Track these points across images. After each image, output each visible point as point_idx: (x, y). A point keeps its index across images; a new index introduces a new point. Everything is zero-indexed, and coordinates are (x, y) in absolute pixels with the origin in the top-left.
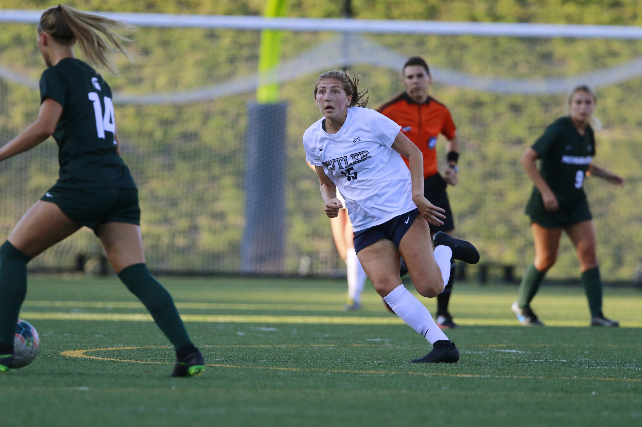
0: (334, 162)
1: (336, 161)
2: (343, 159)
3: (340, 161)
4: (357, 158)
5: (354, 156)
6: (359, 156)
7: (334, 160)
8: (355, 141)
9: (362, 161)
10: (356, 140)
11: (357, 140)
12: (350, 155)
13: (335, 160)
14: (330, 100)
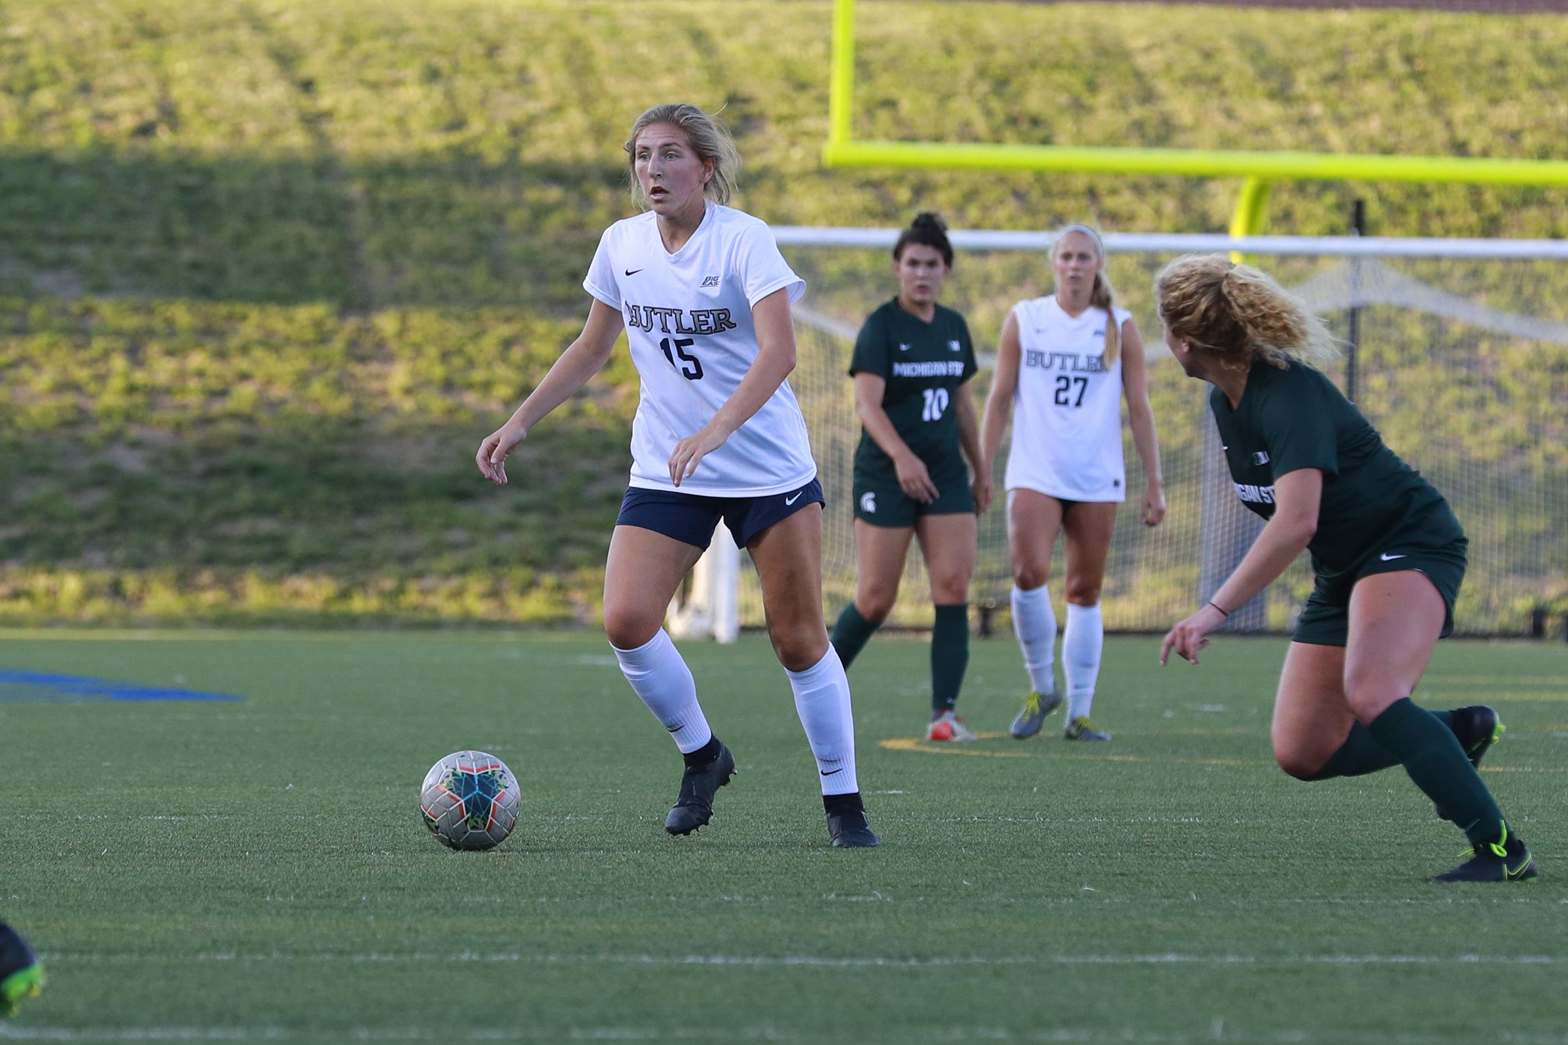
0: (652, 313)
1: (657, 313)
2: (673, 315)
3: (667, 315)
4: (706, 323)
5: (698, 316)
6: (709, 317)
7: (653, 309)
8: (707, 284)
9: (715, 332)
10: (709, 282)
11: (713, 282)
12: (691, 311)
13: (656, 310)
14: (659, 175)
